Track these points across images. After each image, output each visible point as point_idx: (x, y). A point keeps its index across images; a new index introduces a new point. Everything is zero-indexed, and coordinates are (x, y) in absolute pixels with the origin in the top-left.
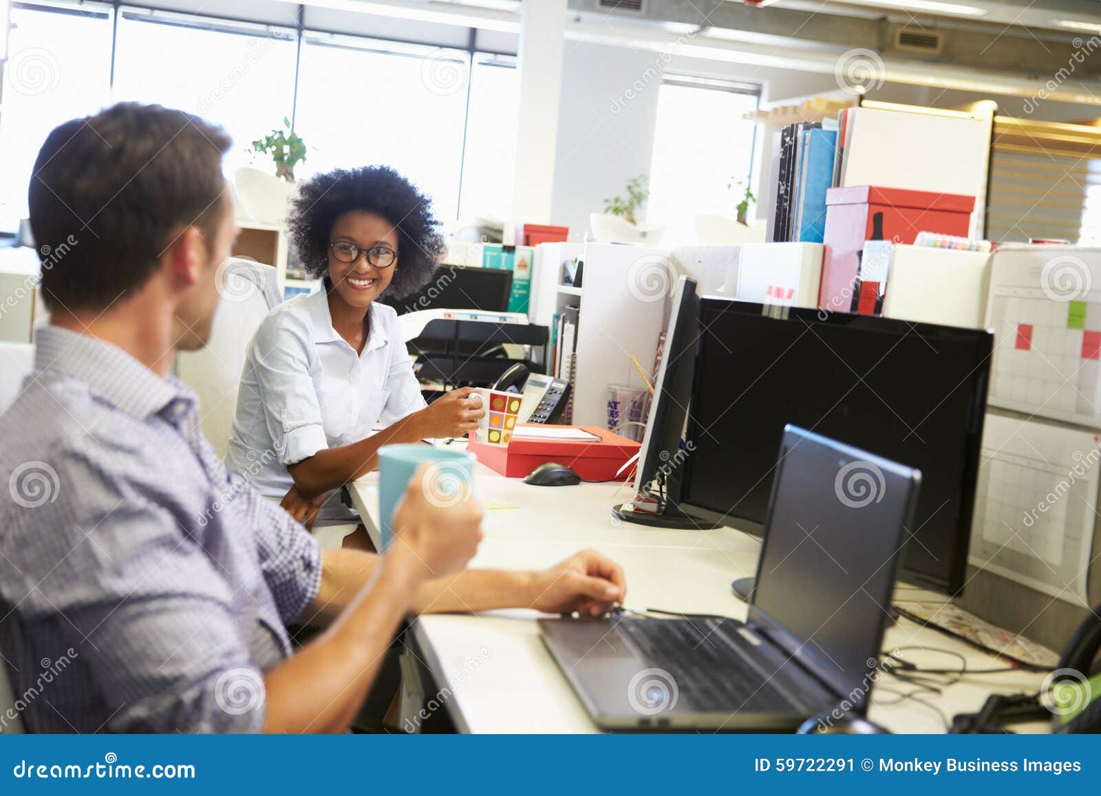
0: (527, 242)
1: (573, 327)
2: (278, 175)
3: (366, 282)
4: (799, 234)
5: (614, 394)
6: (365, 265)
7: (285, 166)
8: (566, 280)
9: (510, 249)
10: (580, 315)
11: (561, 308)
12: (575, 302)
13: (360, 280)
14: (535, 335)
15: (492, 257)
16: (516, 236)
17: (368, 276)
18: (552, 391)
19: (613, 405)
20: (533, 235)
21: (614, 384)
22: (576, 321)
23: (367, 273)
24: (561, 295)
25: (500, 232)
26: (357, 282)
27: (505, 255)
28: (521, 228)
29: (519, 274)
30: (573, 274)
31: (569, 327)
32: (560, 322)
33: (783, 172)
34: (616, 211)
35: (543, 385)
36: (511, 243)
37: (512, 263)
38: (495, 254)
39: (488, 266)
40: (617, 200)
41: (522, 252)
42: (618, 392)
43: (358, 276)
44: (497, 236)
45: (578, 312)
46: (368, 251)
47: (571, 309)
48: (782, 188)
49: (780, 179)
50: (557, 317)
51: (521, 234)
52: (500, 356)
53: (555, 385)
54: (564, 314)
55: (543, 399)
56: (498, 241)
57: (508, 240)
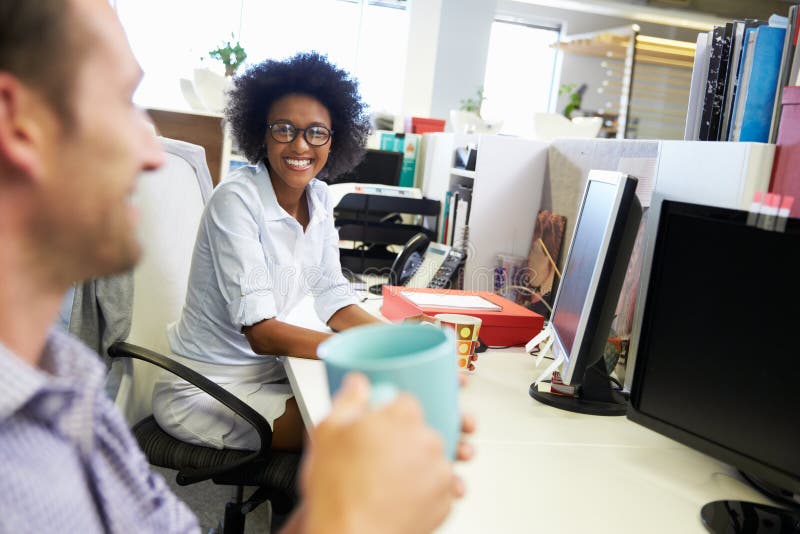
0: (414, 131)
1: (466, 204)
2: (226, 75)
3: (305, 162)
4: (737, 133)
5: (501, 261)
6: (303, 145)
7: (231, 69)
8: (458, 163)
9: (401, 136)
10: (473, 195)
11: (453, 188)
12: (468, 184)
13: (299, 160)
14: (429, 207)
15: (388, 142)
16: (405, 127)
17: (306, 156)
18: (449, 258)
19: (499, 271)
20: (419, 125)
21: (501, 253)
22: (469, 199)
23: (305, 152)
24: (453, 176)
25: (391, 122)
26: (296, 163)
27: (397, 140)
28: (410, 120)
29: (408, 156)
30: (465, 159)
31: (463, 204)
32: (453, 199)
33: (712, 72)
34: (469, 109)
35: (442, 253)
36: (401, 131)
37: (402, 147)
38: (389, 139)
39: (384, 148)
40: (470, 101)
41: (411, 139)
42: (505, 260)
43: (297, 156)
44: (389, 125)
45: (471, 192)
46: (305, 131)
47: (464, 189)
48: (711, 87)
49: (709, 78)
50: (450, 194)
51: (410, 125)
52: (397, 222)
53: (452, 253)
54: (457, 192)
55: (443, 265)
56: (390, 129)
57: (398, 128)
